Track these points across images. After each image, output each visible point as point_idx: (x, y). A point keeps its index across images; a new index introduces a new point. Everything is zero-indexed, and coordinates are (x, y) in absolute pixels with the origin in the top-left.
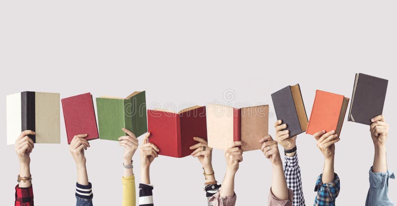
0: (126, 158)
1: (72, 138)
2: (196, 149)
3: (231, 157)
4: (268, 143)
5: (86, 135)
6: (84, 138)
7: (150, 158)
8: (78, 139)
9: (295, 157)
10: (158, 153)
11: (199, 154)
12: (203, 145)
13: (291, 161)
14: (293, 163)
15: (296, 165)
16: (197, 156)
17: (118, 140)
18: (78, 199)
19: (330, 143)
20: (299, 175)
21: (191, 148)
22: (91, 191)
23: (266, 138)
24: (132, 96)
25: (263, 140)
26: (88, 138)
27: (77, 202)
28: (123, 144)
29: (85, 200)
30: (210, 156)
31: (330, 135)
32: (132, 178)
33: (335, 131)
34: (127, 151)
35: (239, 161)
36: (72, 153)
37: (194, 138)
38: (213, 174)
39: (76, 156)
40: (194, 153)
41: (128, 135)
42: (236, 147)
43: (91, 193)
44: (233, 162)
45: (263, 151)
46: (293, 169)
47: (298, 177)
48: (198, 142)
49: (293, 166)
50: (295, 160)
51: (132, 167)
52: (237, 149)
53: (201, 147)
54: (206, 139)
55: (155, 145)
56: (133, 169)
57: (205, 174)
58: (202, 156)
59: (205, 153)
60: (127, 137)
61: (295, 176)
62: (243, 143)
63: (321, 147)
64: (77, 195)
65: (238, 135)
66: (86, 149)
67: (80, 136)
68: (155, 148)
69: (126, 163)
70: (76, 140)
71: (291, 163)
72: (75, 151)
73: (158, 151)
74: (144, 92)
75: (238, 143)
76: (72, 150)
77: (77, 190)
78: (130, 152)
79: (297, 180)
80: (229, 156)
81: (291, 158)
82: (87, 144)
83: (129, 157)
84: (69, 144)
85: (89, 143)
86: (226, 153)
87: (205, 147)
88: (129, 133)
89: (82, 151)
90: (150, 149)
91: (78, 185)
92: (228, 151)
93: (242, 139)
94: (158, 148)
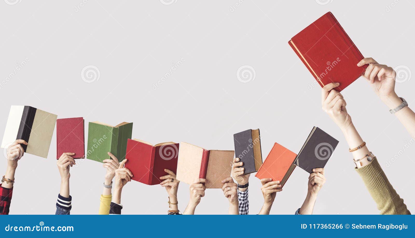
0: (107, 178)
1: (61, 155)
2: (165, 180)
3: (195, 191)
4: (229, 184)
5: (74, 154)
6: (71, 156)
7: (123, 181)
8: (66, 156)
9: (246, 192)
10: (131, 178)
11: (167, 184)
12: (172, 177)
13: (242, 195)
14: (244, 197)
15: (246, 199)
16: (165, 186)
17: (102, 162)
18: (58, 208)
19: (273, 191)
20: (247, 208)
21: (161, 178)
22: (70, 203)
23: (228, 179)
24: (121, 125)
25: (225, 181)
26: (74, 157)
27: (57, 211)
28: (106, 166)
29: (64, 210)
30: (176, 188)
31: (275, 184)
32: (110, 196)
33: (281, 182)
34: (109, 173)
35: (201, 196)
36: (59, 167)
37: (165, 170)
38: (176, 203)
39: (62, 171)
40: (162, 183)
41: (112, 159)
42: (200, 183)
43: (70, 205)
44: (196, 196)
45: (223, 190)
46: (243, 203)
47: (246, 210)
48: (167, 174)
49: (243, 200)
50: (245, 195)
51: (111, 187)
52: (201, 185)
53: (169, 178)
54: (175, 172)
55: (130, 170)
56: (112, 189)
57: (169, 202)
58: (169, 187)
59: (173, 184)
60: (111, 161)
61: (244, 209)
62: (207, 180)
63: (264, 191)
64: (57, 204)
65: (204, 173)
66: (72, 166)
67: (68, 153)
68: (130, 174)
69: (107, 183)
70: (64, 157)
71: (241, 197)
72: (61, 166)
73: (132, 176)
74: (132, 124)
75: (203, 180)
76: (59, 165)
77: (58, 201)
78: (111, 174)
79: (245, 213)
80: (193, 190)
81: (243, 193)
82: (73, 162)
83: (110, 178)
84: (58, 159)
85: (75, 161)
86: (191, 187)
87: (173, 179)
88: (113, 157)
89: (68, 168)
90: (125, 173)
91: (60, 197)
92: (192, 186)
93: (207, 177)
94: (132, 174)
